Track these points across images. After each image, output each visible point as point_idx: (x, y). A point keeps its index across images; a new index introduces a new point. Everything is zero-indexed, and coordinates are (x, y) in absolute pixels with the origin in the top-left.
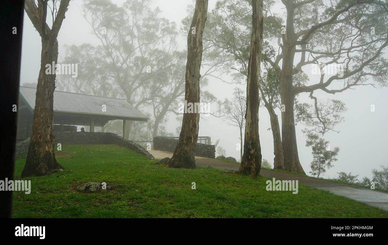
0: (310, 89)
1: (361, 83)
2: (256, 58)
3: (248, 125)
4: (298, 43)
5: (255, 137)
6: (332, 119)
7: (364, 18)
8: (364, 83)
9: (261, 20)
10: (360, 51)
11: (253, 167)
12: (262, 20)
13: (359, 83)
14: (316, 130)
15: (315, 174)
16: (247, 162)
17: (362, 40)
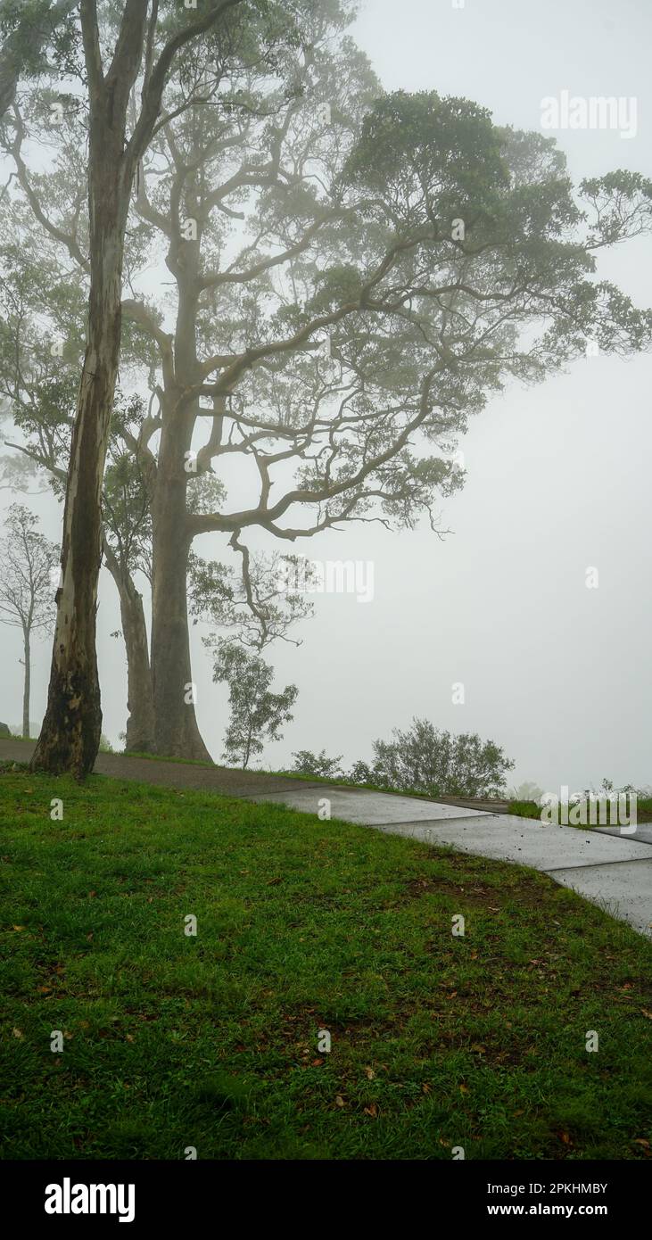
0: (233, 524)
1: (357, 516)
2: (96, 422)
3: (66, 622)
4: (207, 391)
5: (83, 659)
6: (283, 607)
7: (371, 345)
8: (363, 515)
9: (115, 312)
10: (358, 430)
11: (77, 748)
12: (118, 315)
13: (352, 514)
14: (240, 634)
15: (235, 760)
16: (57, 736)
17: (364, 404)
